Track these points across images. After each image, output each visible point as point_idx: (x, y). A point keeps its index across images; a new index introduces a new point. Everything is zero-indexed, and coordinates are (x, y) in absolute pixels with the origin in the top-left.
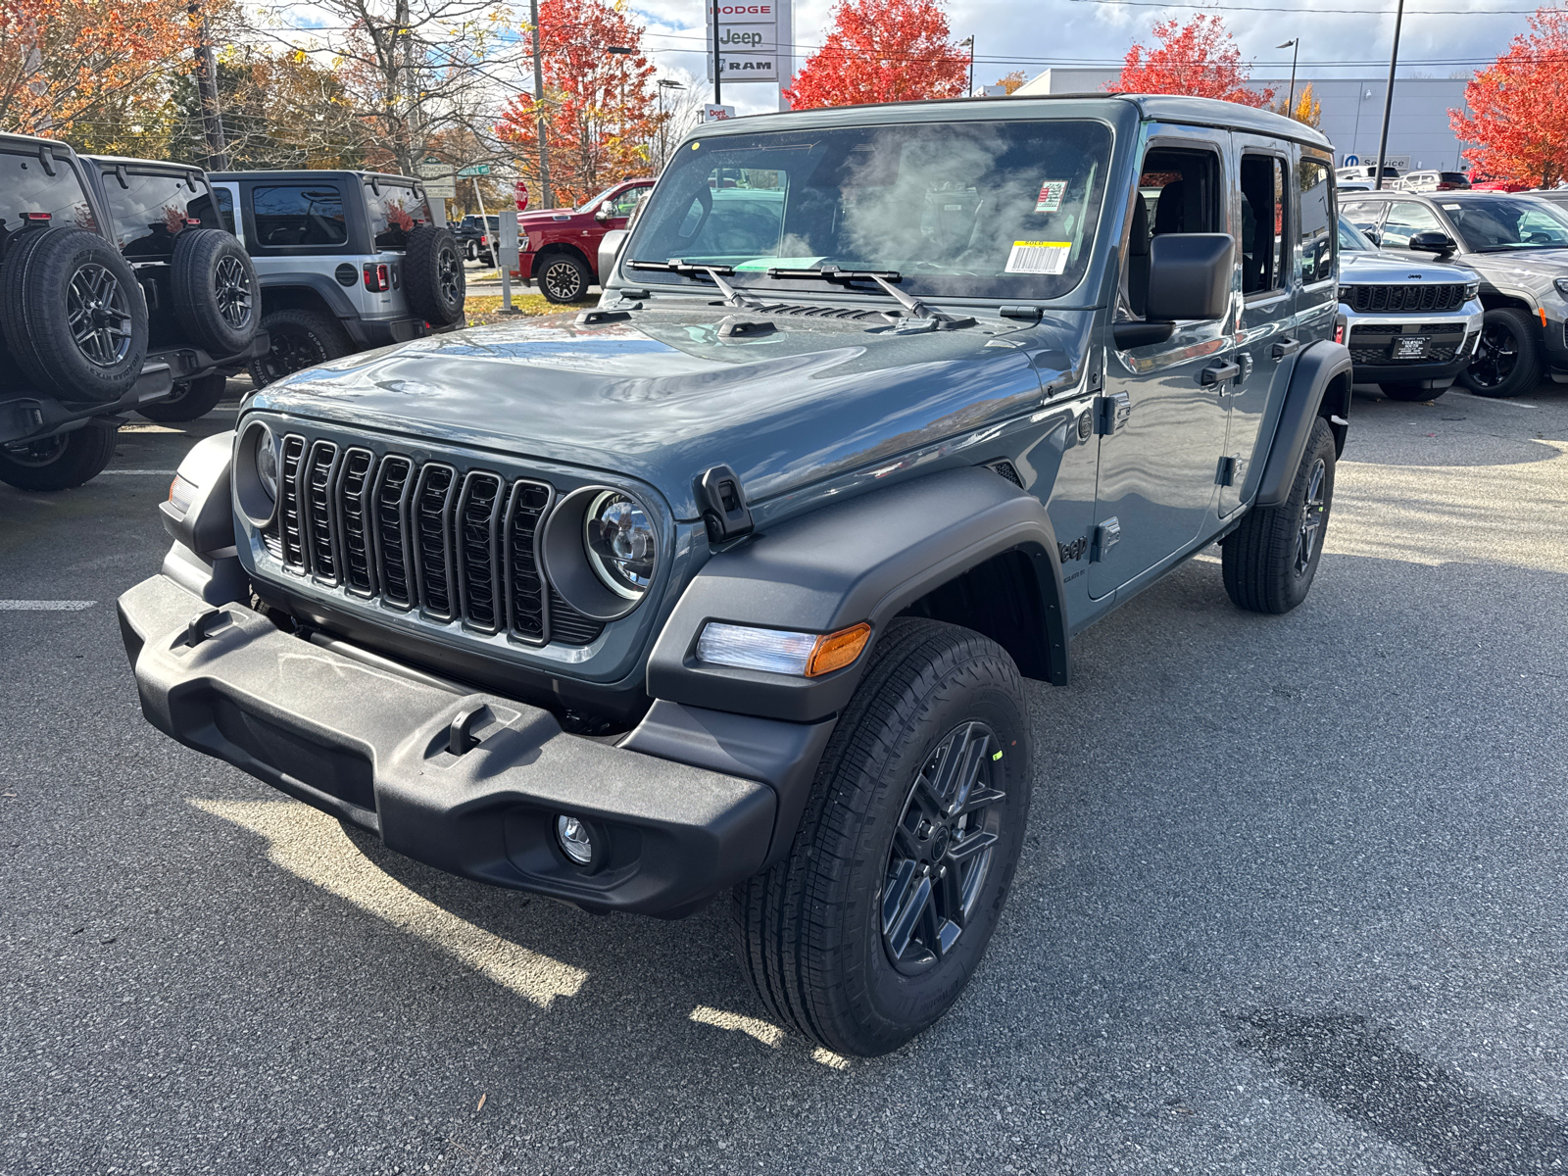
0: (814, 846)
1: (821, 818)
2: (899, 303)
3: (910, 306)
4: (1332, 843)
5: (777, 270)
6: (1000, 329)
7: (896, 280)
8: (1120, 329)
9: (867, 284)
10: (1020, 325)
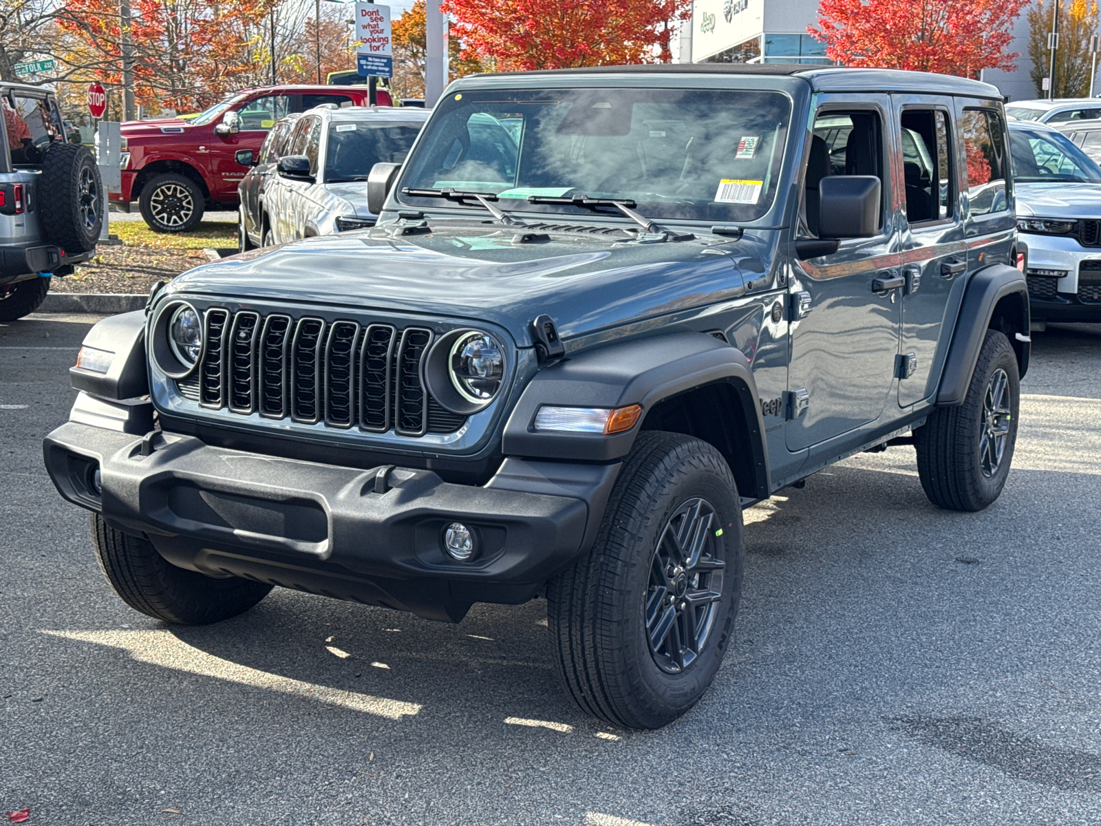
0: (605, 554)
1: (608, 537)
2: (636, 223)
3: (646, 225)
4: (982, 641)
5: (535, 197)
6: (712, 242)
7: (632, 206)
8: (800, 244)
9: (609, 209)
10: (727, 240)
